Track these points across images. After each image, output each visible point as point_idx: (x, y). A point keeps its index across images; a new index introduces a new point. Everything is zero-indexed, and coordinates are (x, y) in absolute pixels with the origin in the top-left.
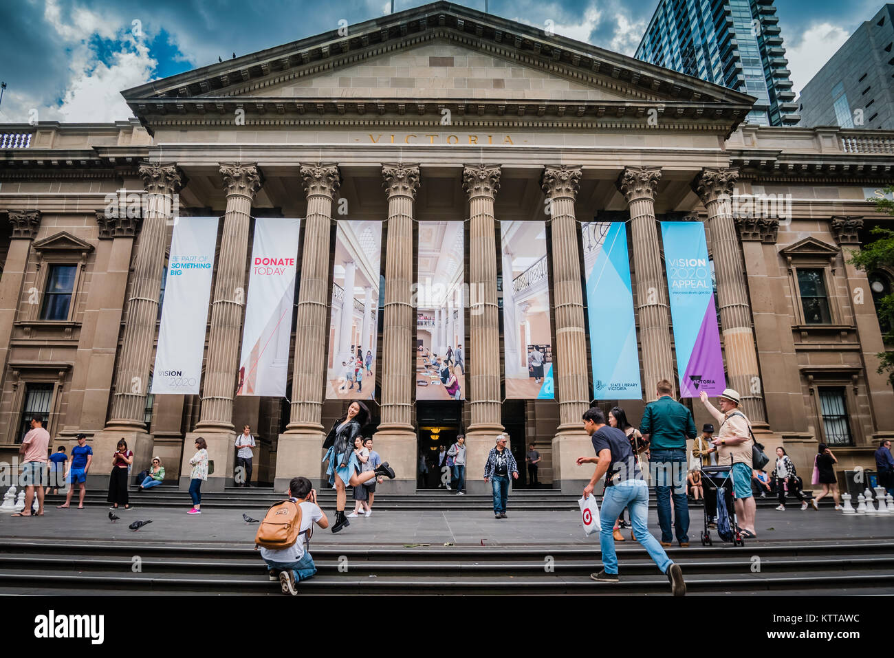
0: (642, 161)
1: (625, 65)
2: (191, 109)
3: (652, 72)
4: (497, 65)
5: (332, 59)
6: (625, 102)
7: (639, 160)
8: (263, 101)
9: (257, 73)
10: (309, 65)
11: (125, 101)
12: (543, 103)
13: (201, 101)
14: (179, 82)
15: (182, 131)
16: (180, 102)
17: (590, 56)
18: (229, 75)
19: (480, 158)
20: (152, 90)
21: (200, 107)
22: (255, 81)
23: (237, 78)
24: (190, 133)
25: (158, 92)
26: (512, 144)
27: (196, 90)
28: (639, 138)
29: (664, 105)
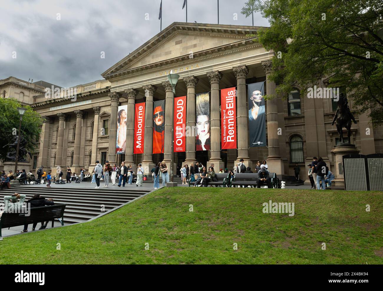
0: (240, 63)
1: (232, 28)
2: (116, 76)
3: (241, 28)
4: (195, 39)
5: (149, 50)
6: (230, 44)
7: (239, 64)
8: (131, 70)
9: (130, 61)
10: (143, 55)
11: (102, 77)
12: (204, 52)
13: (118, 73)
14: (113, 69)
15: (117, 82)
16: (113, 74)
17: (220, 28)
18: (124, 63)
19: (189, 74)
20: (107, 72)
21: (118, 75)
22: (131, 63)
23: (126, 64)
24: (119, 82)
25: (109, 73)
26: (199, 67)
27: (117, 70)
28: (240, 55)
29: (244, 41)
